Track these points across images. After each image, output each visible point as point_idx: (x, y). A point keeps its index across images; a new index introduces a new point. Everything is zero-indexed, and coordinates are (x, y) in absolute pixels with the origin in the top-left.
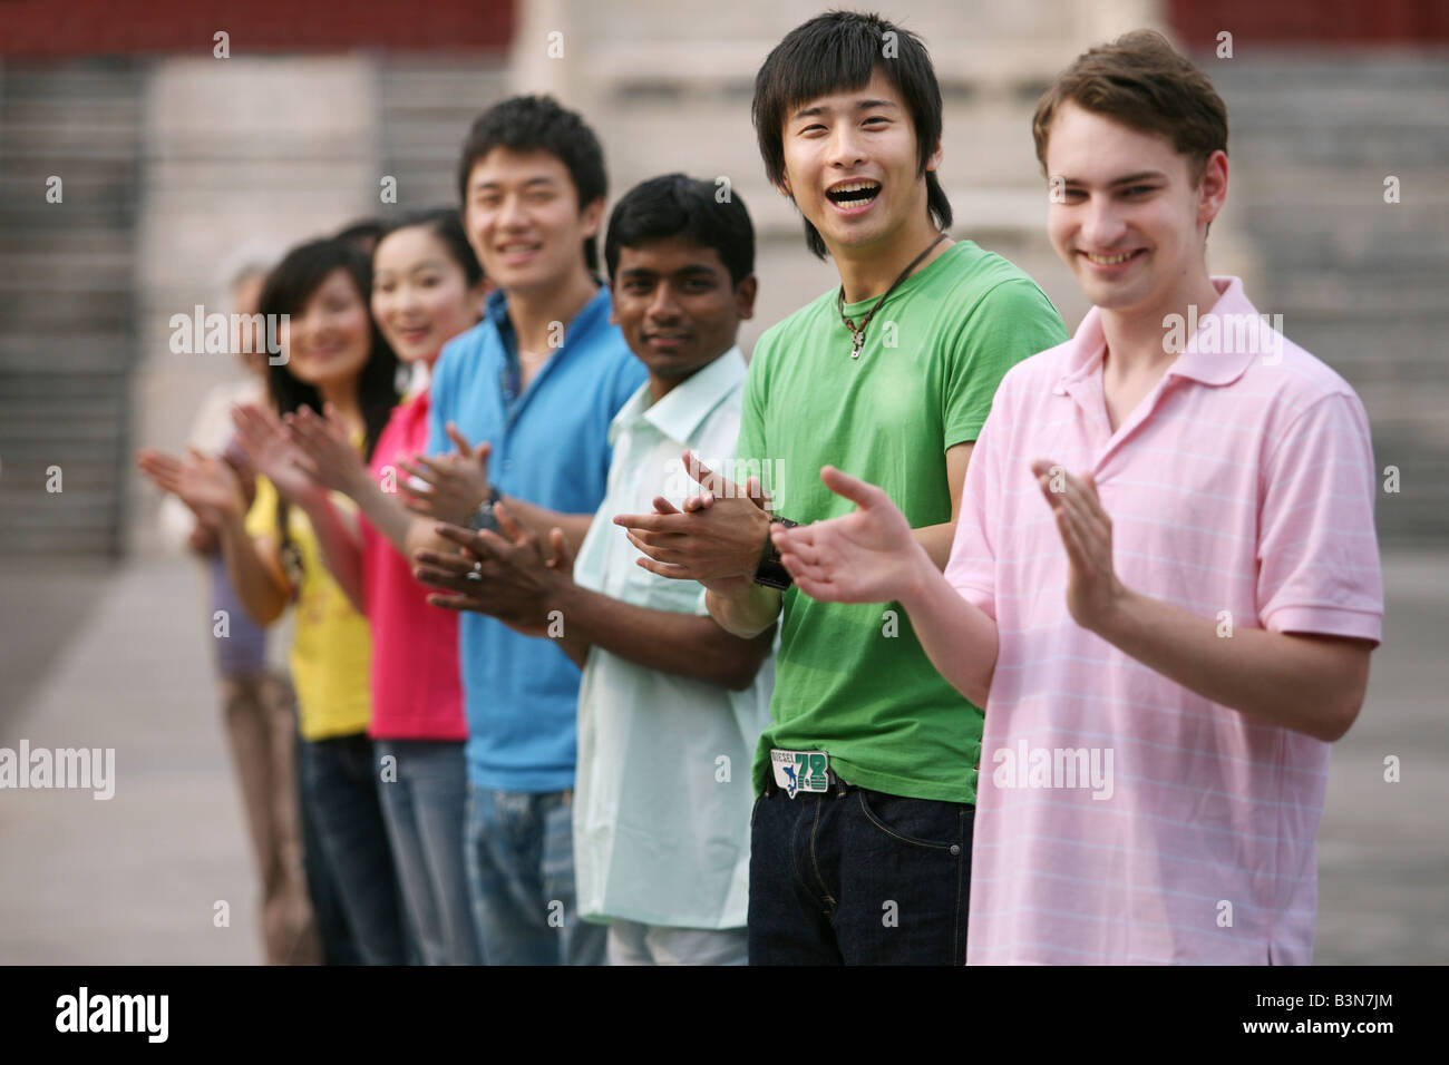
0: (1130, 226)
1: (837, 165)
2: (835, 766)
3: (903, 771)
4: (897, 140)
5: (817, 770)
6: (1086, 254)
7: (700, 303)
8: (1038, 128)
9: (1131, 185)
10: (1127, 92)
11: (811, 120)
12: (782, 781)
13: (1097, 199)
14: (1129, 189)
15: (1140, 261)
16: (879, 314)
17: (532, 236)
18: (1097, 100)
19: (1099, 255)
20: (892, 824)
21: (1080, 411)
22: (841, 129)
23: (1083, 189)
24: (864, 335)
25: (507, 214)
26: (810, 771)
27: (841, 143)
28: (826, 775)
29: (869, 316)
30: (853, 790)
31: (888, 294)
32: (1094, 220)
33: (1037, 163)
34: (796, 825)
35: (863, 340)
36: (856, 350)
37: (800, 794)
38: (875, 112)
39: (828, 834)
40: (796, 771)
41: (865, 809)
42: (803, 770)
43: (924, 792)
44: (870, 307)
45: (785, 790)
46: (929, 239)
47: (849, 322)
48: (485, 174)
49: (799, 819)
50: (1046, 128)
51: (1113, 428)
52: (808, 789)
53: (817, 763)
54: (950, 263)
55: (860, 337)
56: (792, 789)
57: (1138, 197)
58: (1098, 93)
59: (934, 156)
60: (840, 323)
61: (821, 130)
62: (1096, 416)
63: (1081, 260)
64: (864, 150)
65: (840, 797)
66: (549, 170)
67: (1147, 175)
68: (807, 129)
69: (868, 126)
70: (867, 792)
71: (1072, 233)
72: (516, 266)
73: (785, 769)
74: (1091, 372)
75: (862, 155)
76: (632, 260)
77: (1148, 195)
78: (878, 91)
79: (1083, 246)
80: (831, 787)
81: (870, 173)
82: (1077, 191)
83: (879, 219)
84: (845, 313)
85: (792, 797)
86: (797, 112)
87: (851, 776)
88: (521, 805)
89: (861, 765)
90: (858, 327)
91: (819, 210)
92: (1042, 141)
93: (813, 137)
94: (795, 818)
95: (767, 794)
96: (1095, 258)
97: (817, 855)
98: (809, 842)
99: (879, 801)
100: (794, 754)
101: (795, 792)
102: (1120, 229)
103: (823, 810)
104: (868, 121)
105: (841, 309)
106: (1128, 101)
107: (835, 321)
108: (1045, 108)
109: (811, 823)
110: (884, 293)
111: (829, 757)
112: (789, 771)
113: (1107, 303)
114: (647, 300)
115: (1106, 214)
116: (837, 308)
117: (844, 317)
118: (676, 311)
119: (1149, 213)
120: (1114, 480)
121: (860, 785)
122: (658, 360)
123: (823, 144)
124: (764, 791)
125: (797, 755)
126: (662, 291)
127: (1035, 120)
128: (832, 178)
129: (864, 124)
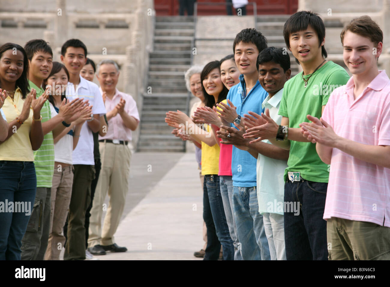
0: (360, 57)
1: (300, 46)
2: (302, 176)
3: (316, 176)
4: (314, 40)
5: (298, 176)
6: (351, 63)
7: (276, 76)
8: (342, 36)
9: (361, 48)
10: (361, 28)
11: (295, 36)
12: (290, 179)
13: (354, 51)
14: (361, 49)
15: (362, 64)
16: (310, 78)
17: (248, 62)
18: (355, 30)
19: (354, 63)
20: (314, 188)
21: (348, 96)
22: (301, 38)
23: (351, 49)
24: (307, 82)
25: (242, 57)
26: (296, 176)
27: (301, 41)
28: (300, 177)
29: (309, 78)
30: (305, 181)
31: (313, 73)
32: (352, 55)
33: (341, 44)
34: (293, 188)
35: (307, 84)
36: (306, 85)
37: (294, 182)
38: (309, 34)
39: (300, 190)
40: (293, 177)
41: (308, 184)
42: (295, 176)
43: (321, 181)
44: (309, 76)
45: (291, 181)
46: (322, 61)
47: (304, 79)
48: (237, 47)
49: (294, 187)
50: (343, 36)
51: (355, 99)
52: (296, 180)
53: (298, 175)
54: (327, 66)
55: (306, 83)
56: (292, 180)
57: (362, 51)
58: (355, 28)
59: (323, 42)
60: (303, 80)
61: (297, 38)
62: (351, 97)
63: (350, 64)
64: (306, 43)
65: (303, 182)
66: (253, 47)
67: (365, 46)
68: (294, 38)
69: (307, 37)
70: (308, 181)
71: (348, 58)
72: (244, 69)
73: (291, 176)
74: (351, 88)
75: (306, 44)
76: (262, 67)
77: (364, 50)
78: (310, 30)
79: (350, 61)
80: (301, 180)
81: (308, 48)
82: (349, 49)
83: (310, 56)
84: (303, 77)
85: (292, 182)
86: (292, 35)
87: (305, 177)
88: (244, 190)
89: (307, 175)
90: (306, 80)
91: (298, 55)
92: (342, 39)
93: (295, 40)
94: (293, 187)
95: (287, 182)
96: (353, 64)
97: (298, 195)
98: (296, 192)
99: (311, 183)
100: (293, 173)
101: (293, 181)
102: (358, 57)
103: (299, 185)
104: (307, 36)
105: (303, 76)
106: (361, 30)
107: (301, 79)
108: (343, 32)
109: (296, 188)
110: (312, 73)
111: (300, 174)
112: (292, 177)
113: (355, 73)
114: (264, 77)
115: (355, 54)
116: (302, 76)
117: (303, 78)
118: (271, 78)
119: (365, 54)
120: (354, 110)
121: (307, 179)
122: (268, 90)
123: (297, 42)
124: (287, 181)
125: (294, 173)
126: (267, 74)
127: (341, 34)
128: (300, 49)
129: (306, 37)
